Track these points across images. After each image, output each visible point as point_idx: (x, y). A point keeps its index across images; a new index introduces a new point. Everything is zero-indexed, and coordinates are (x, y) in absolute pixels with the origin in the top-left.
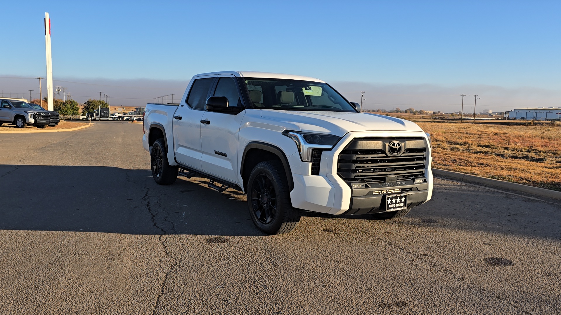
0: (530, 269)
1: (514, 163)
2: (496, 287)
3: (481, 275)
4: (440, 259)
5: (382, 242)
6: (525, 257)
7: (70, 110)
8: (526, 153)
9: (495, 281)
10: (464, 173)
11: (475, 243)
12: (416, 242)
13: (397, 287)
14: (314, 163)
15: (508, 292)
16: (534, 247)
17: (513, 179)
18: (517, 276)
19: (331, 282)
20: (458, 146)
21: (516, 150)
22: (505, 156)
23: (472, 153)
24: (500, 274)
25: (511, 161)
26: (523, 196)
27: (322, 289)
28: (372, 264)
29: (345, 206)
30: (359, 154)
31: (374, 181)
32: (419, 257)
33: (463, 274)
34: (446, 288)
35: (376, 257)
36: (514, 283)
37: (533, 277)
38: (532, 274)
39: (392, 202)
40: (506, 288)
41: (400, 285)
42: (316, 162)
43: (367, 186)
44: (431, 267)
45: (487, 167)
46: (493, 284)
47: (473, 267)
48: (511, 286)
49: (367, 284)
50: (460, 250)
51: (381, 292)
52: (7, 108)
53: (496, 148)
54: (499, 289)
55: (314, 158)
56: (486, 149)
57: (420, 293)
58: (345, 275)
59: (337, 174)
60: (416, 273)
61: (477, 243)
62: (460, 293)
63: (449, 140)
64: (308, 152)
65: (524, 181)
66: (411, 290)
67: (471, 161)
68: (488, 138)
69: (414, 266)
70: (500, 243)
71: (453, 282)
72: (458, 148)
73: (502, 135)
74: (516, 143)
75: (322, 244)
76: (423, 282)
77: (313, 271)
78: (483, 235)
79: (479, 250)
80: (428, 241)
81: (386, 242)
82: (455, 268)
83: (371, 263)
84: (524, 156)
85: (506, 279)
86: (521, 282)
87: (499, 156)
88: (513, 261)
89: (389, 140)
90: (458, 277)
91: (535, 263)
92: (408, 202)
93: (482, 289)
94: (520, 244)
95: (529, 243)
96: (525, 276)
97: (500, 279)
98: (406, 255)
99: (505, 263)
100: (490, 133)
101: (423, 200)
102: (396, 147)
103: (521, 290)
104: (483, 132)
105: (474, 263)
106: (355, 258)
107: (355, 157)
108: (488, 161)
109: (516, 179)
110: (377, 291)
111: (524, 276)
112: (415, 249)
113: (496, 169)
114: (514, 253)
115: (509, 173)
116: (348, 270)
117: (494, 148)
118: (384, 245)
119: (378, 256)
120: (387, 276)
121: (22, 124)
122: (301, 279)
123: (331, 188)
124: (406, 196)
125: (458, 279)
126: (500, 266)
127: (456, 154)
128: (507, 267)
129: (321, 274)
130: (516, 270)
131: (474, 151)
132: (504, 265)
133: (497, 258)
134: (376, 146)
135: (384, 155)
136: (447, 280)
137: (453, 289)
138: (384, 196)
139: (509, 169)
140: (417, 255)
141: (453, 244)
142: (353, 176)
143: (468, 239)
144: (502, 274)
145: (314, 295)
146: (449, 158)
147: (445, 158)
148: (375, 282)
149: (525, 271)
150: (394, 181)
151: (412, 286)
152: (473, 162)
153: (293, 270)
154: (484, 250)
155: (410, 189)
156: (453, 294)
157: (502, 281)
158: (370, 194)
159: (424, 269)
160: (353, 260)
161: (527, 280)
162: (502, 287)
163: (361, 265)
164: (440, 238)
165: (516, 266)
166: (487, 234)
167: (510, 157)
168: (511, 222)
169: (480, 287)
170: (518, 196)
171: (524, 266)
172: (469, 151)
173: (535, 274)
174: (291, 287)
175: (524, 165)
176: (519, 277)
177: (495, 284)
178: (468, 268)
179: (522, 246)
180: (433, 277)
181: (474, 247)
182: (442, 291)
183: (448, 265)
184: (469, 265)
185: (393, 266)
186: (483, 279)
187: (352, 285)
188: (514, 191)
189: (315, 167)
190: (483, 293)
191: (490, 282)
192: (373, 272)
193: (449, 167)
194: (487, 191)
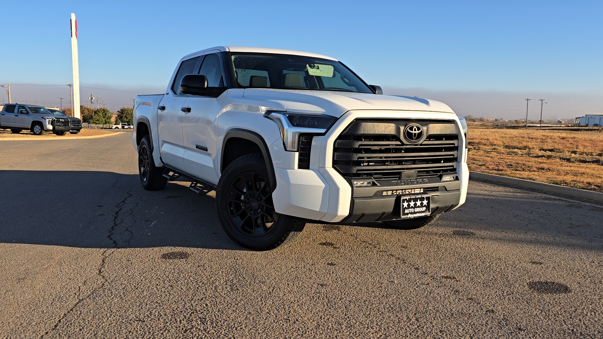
0: (593, 298)
1: (582, 167)
2: (541, 325)
3: (521, 306)
4: (466, 283)
5: (394, 259)
6: (588, 282)
7: (102, 119)
8: (597, 157)
9: (539, 316)
10: (519, 178)
11: (519, 262)
12: (438, 260)
13: (393, 324)
14: (302, 153)
15: (556, 333)
16: (600, 267)
17: (579, 185)
18: (573, 309)
19: (300, 315)
20: (516, 150)
21: (585, 154)
22: (572, 160)
23: (532, 157)
24: (548, 305)
25: (578, 165)
26: (590, 204)
27: (283, 325)
28: (368, 290)
29: (344, 210)
30: (363, 140)
31: (385, 178)
32: (437, 279)
33: (494, 305)
34: (465, 326)
35: (378, 279)
36: (568, 319)
37: (596, 311)
38: (595, 305)
39: (409, 205)
40: (556, 326)
41: (399, 321)
42: (305, 151)
43: (374, 184)
44: (450, 293)
45: (548, 172)
46: (537, 320)
47: (510, 294)
48: (563, 324)
49: (352, 318)
50: (498, 270)
51: (367, 331)
52: (24, 113)
53: (561, 152)
54: (544, 329)
55: (303, 146)
56: (549, 153)
57: (424, 333)
58: (324, 305)
59: (333, 167)
60: (427, 302)
61: (521, 262)
62: (484, 333)
63: (507, 144)
64: (293, 137)
65: (593, 187)
66: (413, 329)
67: (530, 166)
68: (554, 142)
69: (428, 292)
70: (553, 262)
71: (478, 317)
72: (516, 152)
73: (569, 140)
74: (585, 147)
75: (312, 260)
76: (434, 316)
77: (282, 297)
78: (533, 251)
79: (524, 271)
80: (456, 259)
81: (398, 259)
82: (484, 296)
83: (368, 288)
84: (594, 159)
85: (556, 312)
86: (579, 317)
87: (563, 160)
88: (569, 286)
89: (404, 123)
90: (487, 309)
91: (601, 290)
92: (432, 206)
93: (519, 327)
94: (581, 263)
95: (594, 262)
96: (586, 308)
97: (547, 312)
98: (420, 277)
99: (557, 289)
100: (556, 137)
101: (454, 204)
102: (415, 132)
103: (577, 330)
104: (548, 136)
105: (513, 288)
106: (348, 281)
107: (357, 144)
108: (550, 166)
109: (583, 185)
110: (362, 330)
111: (584, 308)
112: (435, 269)
113: (559, 174)
114: (572, 275)
115: (575, 178)
116: (332, 298)
117: (558, 152)
118: (394, 263)
119: (380, 278)
120: (384, 306)
121: (40, 131)
122: (259, 311)
123: (325, 186)
124: (429, 197)
125: (487, 311)
126: (551, 293)
127: (513, 158)
128: (561, 294)
129: (291, 303)
130: (572, 300)
131: (535, 155)
132: (555, 292)
133: (547, 282)
134: (386, 129)
135: (399, 143)
136: (470, 314)
137: (475, 327)
138: (398, 198)
139: (575, 174)
140: (435, 277)
141: (489, 263)
142: (355, 170)
143: (510, 256)
144: (551, 305)
145: (267, 335)
146: (504, 162)
147: (499, 162)
148: (363, 315)
149: (585, 301)
150: (413, 178)
151: (416, 322)
152: (532, 166)
153: (255, 296)
154: (530, 271)
155: (436, 189)
156: (473, 335)
157: (550, 316)
158: (379, 195)
159: (440, 296)
160: (344, 284)
161: (587, 315)
162: (549, 324)
163: (353, 291)
164: (473, 254)
165: (573, 293)
166: (538, 250)
167: (577, 161)
168: (572, 235)
169: (515, 326)
170: (584, 205)
171: (585, 295)
172: (528, 156)
173: (600, 306)
174: (240, 322)
175: (594, 170)
176: (576, 310)
177: (539, 321)
178: (503, 296)
179: (584, 266)
180: (450, 308)
181: (517, 267)
182: (458, 330)
183: (475, 292)
184: (505, 292)
185: (397, 292)
186: (522, 312)
187: (328, 319)
188: (580, 199)
189: (304, 158)
190: (520, 334)
191: (532, 318)
192: (367, 301)
193: (503, 172)
194: (546, 199)
